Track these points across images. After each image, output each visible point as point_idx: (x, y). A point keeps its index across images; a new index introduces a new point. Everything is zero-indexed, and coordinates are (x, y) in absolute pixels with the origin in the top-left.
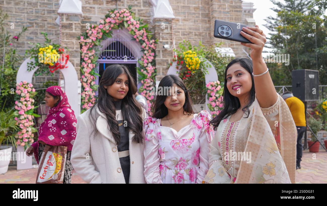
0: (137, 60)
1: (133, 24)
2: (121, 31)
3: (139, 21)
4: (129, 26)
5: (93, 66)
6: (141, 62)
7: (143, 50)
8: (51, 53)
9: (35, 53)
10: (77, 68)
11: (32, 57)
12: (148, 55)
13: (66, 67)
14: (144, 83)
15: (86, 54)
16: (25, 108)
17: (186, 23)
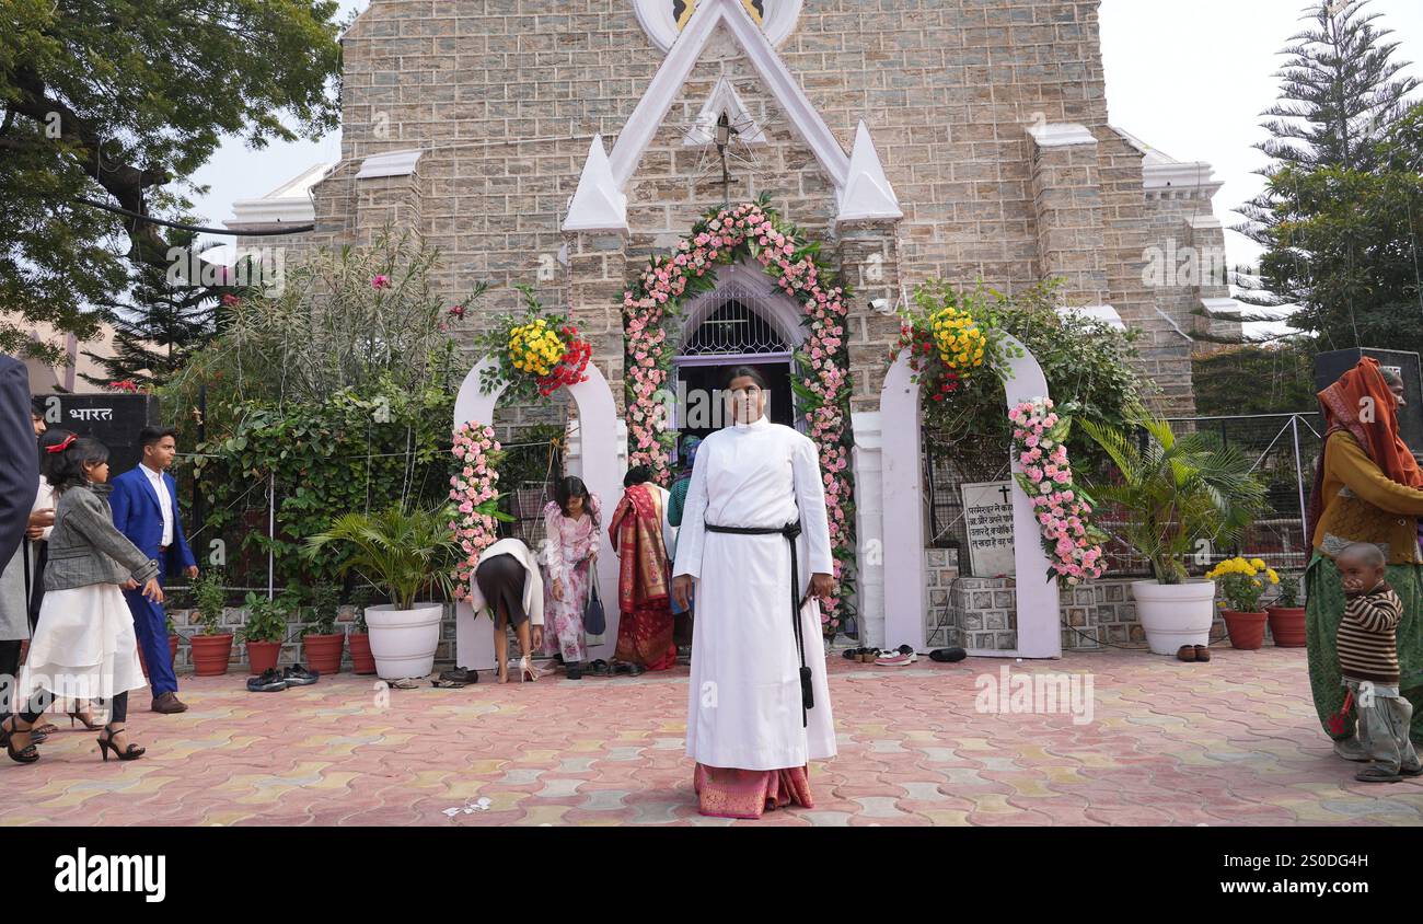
0: (791, 352)
1: (774, 246)
2: (742, 267)
3: (792, 235)
4: (762, 251)
5: (661, 375)
6: (802, 356)
7: (808, 321)
8: (541, 340)
9: (502, 342)
10: (616, 384)
11: (493, 355)
12: (822, 334)
13: (583, 380)
14: (815, 419)
15: (640, 341)
16: (474, 495)
17: (954, 237)
